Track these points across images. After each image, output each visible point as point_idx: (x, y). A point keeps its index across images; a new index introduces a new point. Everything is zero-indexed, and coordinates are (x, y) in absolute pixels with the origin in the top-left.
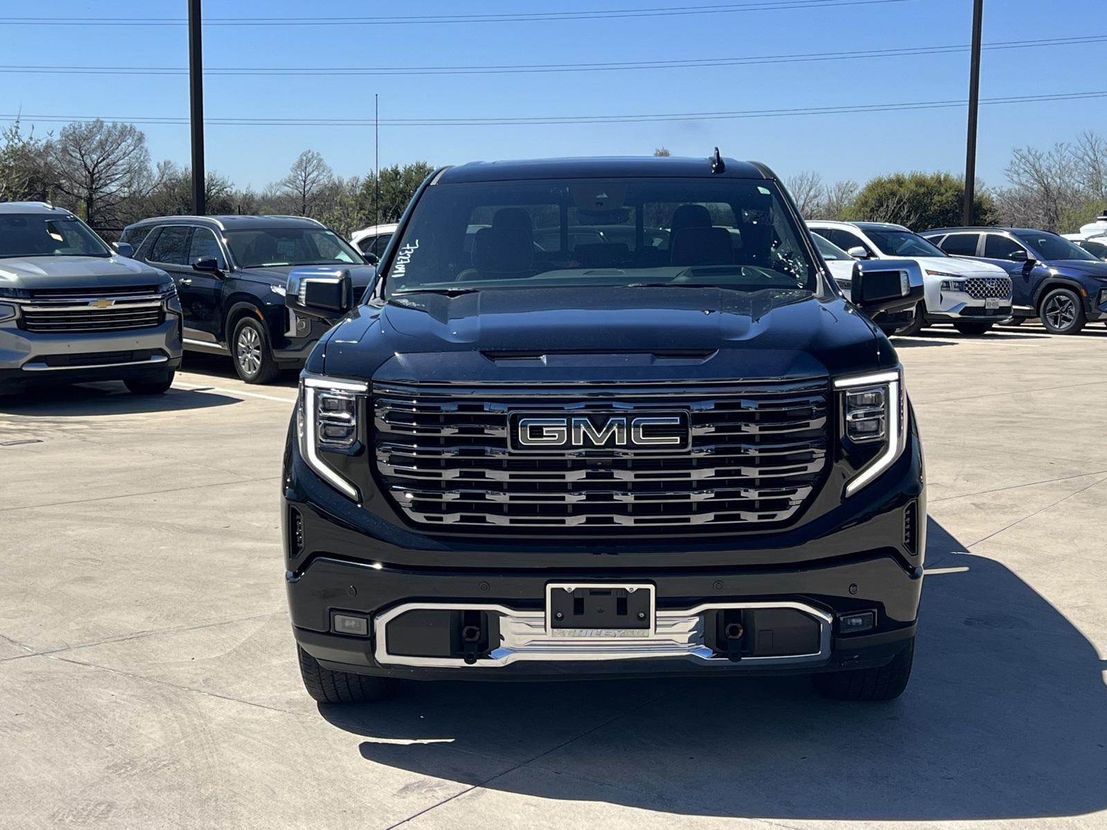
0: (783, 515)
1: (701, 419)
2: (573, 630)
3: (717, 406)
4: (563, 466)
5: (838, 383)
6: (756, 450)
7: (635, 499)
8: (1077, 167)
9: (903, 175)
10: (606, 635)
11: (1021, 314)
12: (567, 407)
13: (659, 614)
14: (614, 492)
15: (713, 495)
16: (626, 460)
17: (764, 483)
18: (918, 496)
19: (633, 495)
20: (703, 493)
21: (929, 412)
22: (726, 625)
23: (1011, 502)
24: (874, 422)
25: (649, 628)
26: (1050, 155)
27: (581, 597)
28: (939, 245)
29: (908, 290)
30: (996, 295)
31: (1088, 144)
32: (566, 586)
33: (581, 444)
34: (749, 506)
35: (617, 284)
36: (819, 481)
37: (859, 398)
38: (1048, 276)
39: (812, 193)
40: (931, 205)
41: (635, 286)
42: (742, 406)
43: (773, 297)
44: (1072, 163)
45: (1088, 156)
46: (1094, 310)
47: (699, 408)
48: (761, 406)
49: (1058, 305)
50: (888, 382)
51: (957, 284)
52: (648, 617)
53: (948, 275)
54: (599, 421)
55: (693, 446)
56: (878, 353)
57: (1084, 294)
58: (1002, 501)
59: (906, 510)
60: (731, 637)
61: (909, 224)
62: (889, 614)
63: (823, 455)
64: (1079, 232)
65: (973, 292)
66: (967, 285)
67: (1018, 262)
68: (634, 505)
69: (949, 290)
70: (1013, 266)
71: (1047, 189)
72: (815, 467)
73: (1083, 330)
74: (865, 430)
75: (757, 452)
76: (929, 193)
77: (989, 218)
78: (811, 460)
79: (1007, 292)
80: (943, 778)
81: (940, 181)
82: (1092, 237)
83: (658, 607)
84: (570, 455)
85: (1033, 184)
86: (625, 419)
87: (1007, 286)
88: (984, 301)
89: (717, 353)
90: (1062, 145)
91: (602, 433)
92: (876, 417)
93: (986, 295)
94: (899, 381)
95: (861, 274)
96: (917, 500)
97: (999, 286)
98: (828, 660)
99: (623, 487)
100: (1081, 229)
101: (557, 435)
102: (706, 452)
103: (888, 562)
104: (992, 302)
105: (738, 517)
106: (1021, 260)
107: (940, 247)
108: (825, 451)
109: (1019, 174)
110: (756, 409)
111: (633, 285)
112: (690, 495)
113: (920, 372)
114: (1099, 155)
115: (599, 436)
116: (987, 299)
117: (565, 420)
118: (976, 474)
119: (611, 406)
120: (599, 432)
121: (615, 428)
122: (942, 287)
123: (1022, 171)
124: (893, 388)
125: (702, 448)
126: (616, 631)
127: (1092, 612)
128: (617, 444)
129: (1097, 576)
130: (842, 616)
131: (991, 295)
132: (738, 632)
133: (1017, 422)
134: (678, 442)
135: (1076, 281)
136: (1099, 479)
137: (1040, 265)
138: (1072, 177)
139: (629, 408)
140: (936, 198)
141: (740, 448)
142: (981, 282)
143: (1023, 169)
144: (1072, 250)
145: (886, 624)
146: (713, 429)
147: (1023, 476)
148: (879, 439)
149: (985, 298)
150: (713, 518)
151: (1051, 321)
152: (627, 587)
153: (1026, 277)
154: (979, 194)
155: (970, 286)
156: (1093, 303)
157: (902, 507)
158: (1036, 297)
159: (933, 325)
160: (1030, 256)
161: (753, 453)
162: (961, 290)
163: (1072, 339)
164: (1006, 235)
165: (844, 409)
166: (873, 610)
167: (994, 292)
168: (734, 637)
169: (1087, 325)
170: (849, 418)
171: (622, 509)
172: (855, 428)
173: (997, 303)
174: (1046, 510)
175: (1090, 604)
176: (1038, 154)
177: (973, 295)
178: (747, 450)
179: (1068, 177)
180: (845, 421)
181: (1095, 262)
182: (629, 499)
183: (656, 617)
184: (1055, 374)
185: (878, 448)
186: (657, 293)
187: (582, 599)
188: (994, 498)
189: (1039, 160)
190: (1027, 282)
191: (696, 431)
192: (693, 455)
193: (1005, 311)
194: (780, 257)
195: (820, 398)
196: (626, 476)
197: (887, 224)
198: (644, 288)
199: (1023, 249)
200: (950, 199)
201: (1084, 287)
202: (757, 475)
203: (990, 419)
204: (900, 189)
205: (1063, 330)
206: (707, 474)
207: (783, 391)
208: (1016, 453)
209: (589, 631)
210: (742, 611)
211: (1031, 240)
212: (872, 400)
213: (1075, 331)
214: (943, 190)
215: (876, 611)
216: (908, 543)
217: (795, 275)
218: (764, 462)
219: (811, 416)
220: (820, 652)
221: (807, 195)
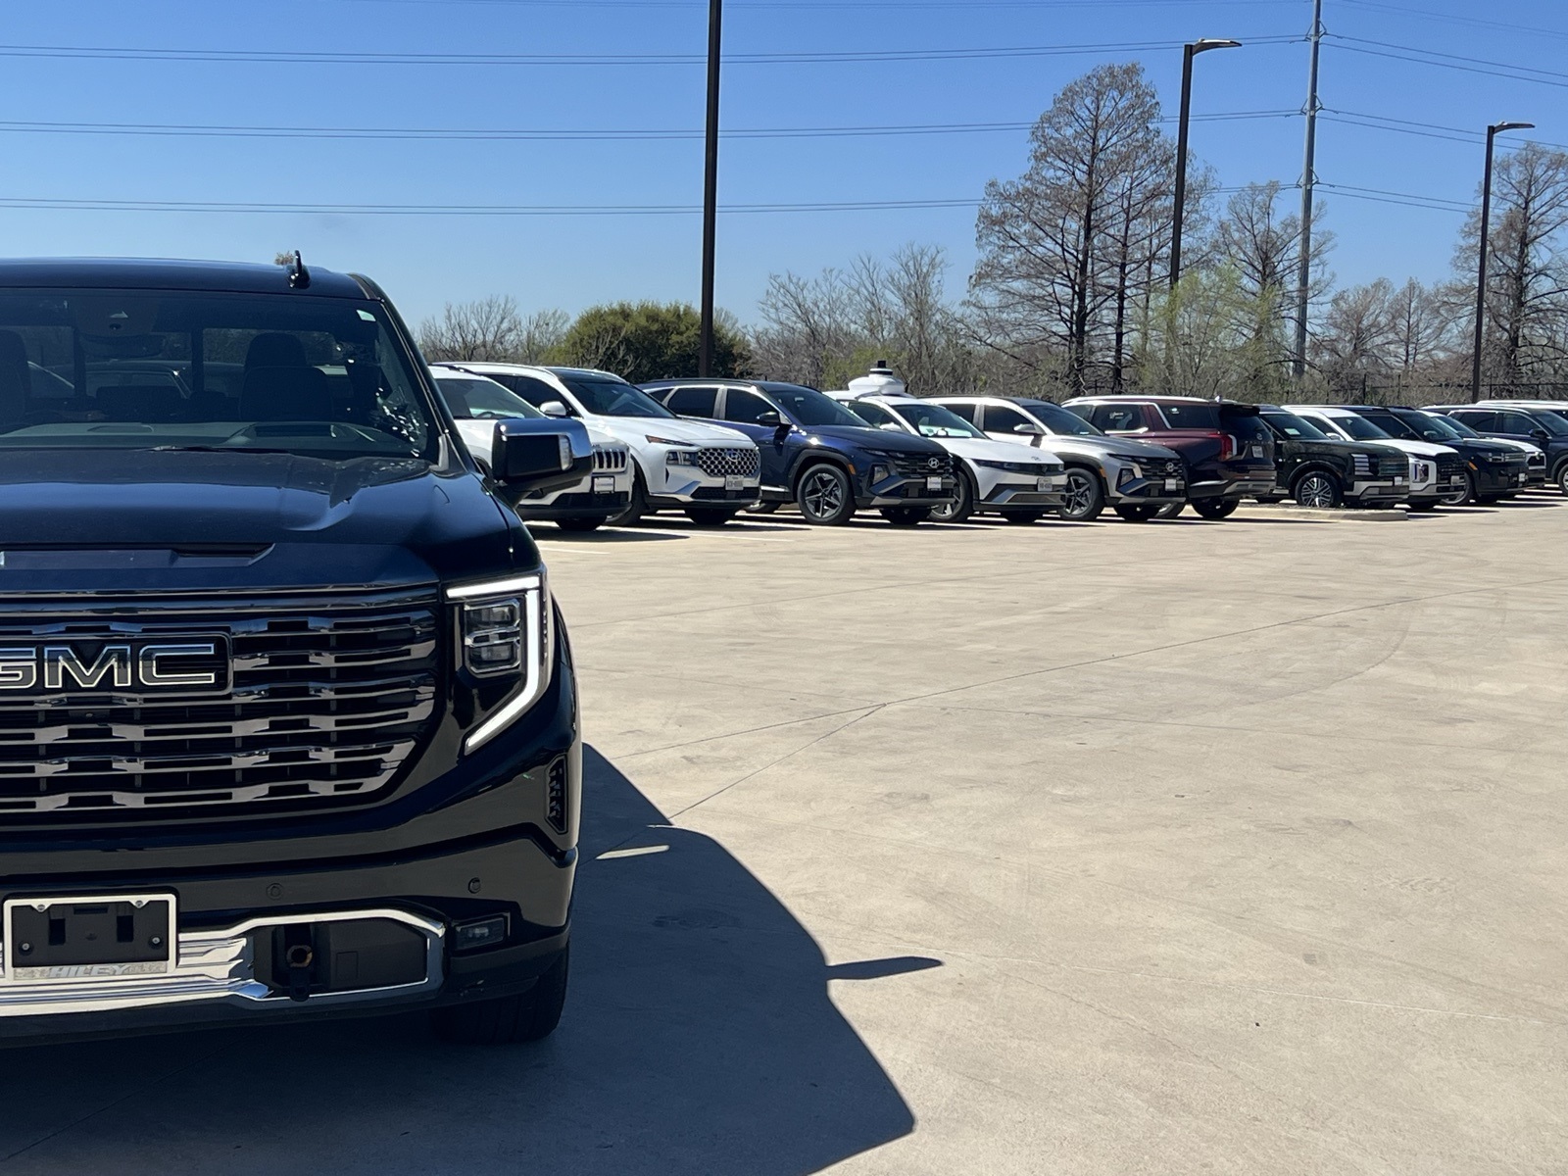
0: (372, 784)
1: (247, 647)
2: (47, 968)
3: (272, 627)
4: (32, 720)
5: (452, 593)
6: (331, 690)
7: (146, 768)
8: (852, 301)
9: (629, 304)
10: (100, 974)
11: (773, 497)
12: (35, 630)
13: (183, 937)
14: (112, 758)
15: (267, 758)
16: (132, 709)
17: (344, 739)
18: (567, 750)
19: (143, 762)
20: (255, 755)
21: (640, 632)
22: (287, 947)
23: (734, 754)
24: (506, 647)
25: (167, 959)
26: (817, 284)
27: (61, 918)
28: (665, 402)
29: (570, 463)
30: (739, 471)
31: (864, 271)
32: (35, 903)
33: (60, 686)
34: (322, 772)
35: (138, 446)
36: (424, 734)
37: (484, 613)
38: (808, 447)
39: (505, 326)
40: (666, 348)
41: (164, 450)
42: (310, 626)
43: (377, 469)
44: (845, 296)
45: (865, 287)
46: (866, 494)
47: (247, 629)
48: (338, 626)
49: (820, 487)
50: (525, 591)
51: (687, 456)
52: (165, 943)
53: (675, 443)
54: (89, 652)
55: (234, 686)
56: (511, 550)
57: (853, 472)
58: (723, 753)
59: (552, 771)
60: (294, 965)
61: (626, 372)
62: (527, 916)
63: (431, 695)
64: (847, 389)
65: (708, 467)
66: (700, 458)
67: (768, 428)
68: (144, 776)
69: (678, 464)
70: (762, 433)
71: (813, 333)
72: (419, 713)
73: (851, 520)
74: (494, 659)
75: (333, 693)
76: (665, 331)
77: (739, 367)
78: (414, 703)
79: (753, 467)
80: (600, 1146)
81: (679, 315)
82: (863, 396)
83: (181, 927)
84: (43, 703)
85: (795, 323)
86: (129, 648)
87: (753, 459)
88: (724, 479)
89: (271, 549)
90: (831, 271)
91: (92, 669)
92: (508, 640)
93: (726, 471)
94: (541, 589)
95: (504, 438)
96: (566, 756)
97: (743, 459)
98: (439, 989)
99: (128, 750)
100: (850, 384)
101: (20, 673)
102: (258, 694)
103: (525, 846)
104: (734, 481)
105: (305, 789)
106: (775, 425)
107: (666, 405)
108: (433, 689)
109: (777, 309)
110: (330, 630)
111: (162, 448)
112: (231, 759)
113: (634, 576)
114: (879, 287)
115: (88, 674)
116: (728, 476)
117: (34, 650)
118: (693, 717)
119: (107, 629)
120: (88, 668)
121: (113, 662)
122: (668, 459)
123: (780, 305)
124: (532, 599)
125: (253, 688)
126: (115, 967)
127: (824, 900)
128: (116, 684)
129: (835, 851)
130: (459, 925)
131: (733, 471)
132: (305, 958)
133: (753, 644)
134: (213, 681)
135: (843, 454)
136: (851, 720)
137: (797, 432)
138: (846, 315)
139: (135, 630)
140: (675, 338)
141: (307, 688)
142: (719, 454)
143: (783, 302)
144: (838, 414)
145: (526, 931)
146: (266, 661)
147: (755, 717)
148: (513, 671)
149: (723, 475)
150: (267, 792)
151: (811, 508)
152: (133, 899)
153: (779, 448)
154: (730, 335)
155: (705, 458)
156: (864, 485)
157: (545, 766)
158: (792, 476)
159: (659, 512)
160: (784, 419)
161: (328, 695)
162: (693, 464)
163: (839, 531)
164: (753, 390)
165: (462, 630)
166: (505, 914)
167: (736, 467)
168: (300, 965)
169: (857, 513)
170: (469, 641)
171: (126, 783)
172: (480, 657)
173: (740, 483)
174: (779, 762)
175: (823, 889)
176: (801, 283)
177: (709, 471)
178: (319, 691)
179: (841, 315)
180: (463, 646)
181: (867, 429)
182: (137, 767)
183: (178, 942)
184: (808, 578)
185: (514, 682)
186: (197, 461)
187: (63, 921)
188: (713, 749)
189: (802, 290)
190: (780, 454)
191: (239, 664)
192: (236, 700)
193: (752, 493)
194: (387, 411)
195: (426, 614)
196: (133, 733)
197: (596, 371)
198: (175, 453)
199: (775, 410)
200: (692, 340)
201: (852, 461)
202: (332, 727)
203: (721, 640)
204: (626, 323)
205: (826, 520)
206: (258, 726)
207: (371, 604)
208: (748, 687)
209: (74, 968)
210: (311, 927)
211: (786, 400)
212: (503, 617)
213: (842, 520)
214: (683, 328)
215: (508, 915)
216: (554, 817)
217: (408, 437)
218: (343, 707)
219: (413, 639)
220: (427, 979)
221: (499, 327)
